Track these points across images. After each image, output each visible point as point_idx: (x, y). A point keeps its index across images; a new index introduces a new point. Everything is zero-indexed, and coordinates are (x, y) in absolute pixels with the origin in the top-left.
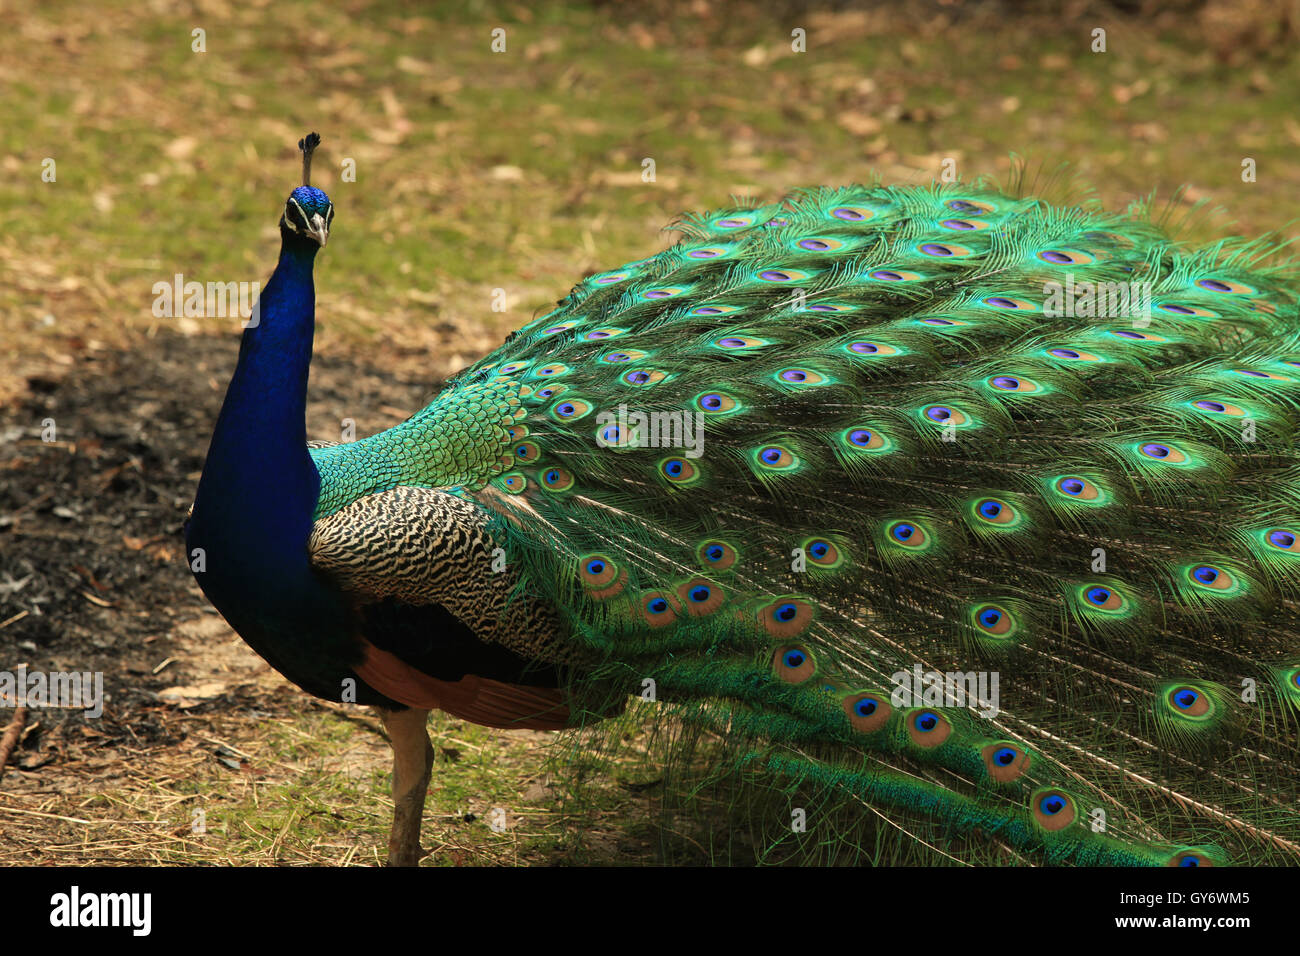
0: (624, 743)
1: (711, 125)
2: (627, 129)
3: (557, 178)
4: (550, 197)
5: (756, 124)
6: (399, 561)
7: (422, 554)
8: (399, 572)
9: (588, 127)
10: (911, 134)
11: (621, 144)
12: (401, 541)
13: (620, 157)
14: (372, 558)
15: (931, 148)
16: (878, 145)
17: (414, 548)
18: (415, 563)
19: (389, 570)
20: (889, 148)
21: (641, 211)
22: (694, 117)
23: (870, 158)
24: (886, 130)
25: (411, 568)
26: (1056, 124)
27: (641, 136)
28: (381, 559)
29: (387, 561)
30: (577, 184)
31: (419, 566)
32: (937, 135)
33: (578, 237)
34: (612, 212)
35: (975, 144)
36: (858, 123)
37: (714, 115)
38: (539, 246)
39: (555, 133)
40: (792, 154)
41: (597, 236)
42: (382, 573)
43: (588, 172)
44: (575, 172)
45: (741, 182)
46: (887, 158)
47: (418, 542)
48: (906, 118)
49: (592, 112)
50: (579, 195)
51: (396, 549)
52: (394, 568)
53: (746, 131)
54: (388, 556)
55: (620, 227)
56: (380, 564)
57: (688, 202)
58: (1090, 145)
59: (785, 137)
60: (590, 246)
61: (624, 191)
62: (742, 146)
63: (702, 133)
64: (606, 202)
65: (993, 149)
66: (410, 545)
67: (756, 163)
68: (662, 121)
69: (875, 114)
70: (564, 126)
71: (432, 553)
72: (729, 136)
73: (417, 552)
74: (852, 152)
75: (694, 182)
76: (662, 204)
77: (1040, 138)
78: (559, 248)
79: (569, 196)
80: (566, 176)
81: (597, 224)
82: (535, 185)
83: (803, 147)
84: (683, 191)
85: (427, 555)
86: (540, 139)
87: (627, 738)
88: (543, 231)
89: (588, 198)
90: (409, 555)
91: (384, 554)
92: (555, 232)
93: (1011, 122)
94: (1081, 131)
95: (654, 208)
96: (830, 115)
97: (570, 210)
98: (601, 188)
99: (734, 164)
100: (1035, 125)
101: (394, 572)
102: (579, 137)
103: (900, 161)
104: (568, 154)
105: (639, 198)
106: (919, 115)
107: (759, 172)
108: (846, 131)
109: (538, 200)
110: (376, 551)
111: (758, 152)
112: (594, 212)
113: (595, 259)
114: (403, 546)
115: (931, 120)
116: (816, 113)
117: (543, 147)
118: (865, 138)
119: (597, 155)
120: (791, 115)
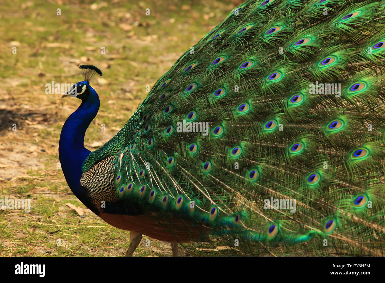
0: (48, 219)
1: (80, 28)
2: (54, 30)
3: (31, 45)
4: (29, 51)
5: (94, 27)
6: (102, 187)
7: (108, 183)
8: (103, 191)
9: (41, 29)
10: (142, 30)
11: (52, 34)
12: (102, 182)
13: (51, 38)
14: (95, 189)
15: (148, 34)
16: (131, 34)
17: (106, 182)
18: (107, 187)
19: (100, 191)
20: (135, 34)
21: (58, 55)
22: (74, 26)
23: (129, 37)
24: (134, 29)
25: (106, 188)
26: (186, 26)
27: (58, 32)
28: (97, 189)
29: (99, 189)
30: (37, 47)
31: (108, 187)
32: (150, 30)
33: (37, 64)
34: (48, 56)
35: (161, 33)
36: (125, 27)
37: (80, 25)
38: (25, 66)
39: (31, 31)
40: (105, 37)
41: (43, 63)
42: (98, 193)
43: (40, 43)
44: (37, 43)
45: (89, 45)
46: (135, 37)
47: (107, 180)
48: (140, 25)
49: (43, 24)
50: (38, 50)
51: (101, 184)
52: (101, 190)
53: (91, 30)
54: (99, 187)
55: (51, 60)
56: (97, 190)
57: (72, 52)
58: (196, 33)
59: (103, 32)
60: (41, 66)
61: (52, 49)
62: (90, 34)
63: (77, 31)
64: (46, 52)
65: (167, 34)
66: (104, 182)
67: (94, 40)
68: (65, 27)
69: (131, 24)
70: (33, 29)
71: (111, 182)
72: (85, 31)
73: (107, 183)
74: (123, 36)
75: (74, 46)
76: (64, 53)
77: (181, 31)
78: (31, 67)
79: (34, 51)
80: (34, 44)
81: (44, 59)
82: (24, 47)
83: (108, 34)
84: (71, 49)
85: (110, 183)
86: (26, 33)
87: (49, 217)
88: (26, 61)
89: (40, 51)
90: (105, 185)
91: (97, 187)
92: (30, 62)
93: (173, 26)
94: (194, 28)
95: (62, 54)
96: (117, 25)
97: (35, 55)
98: (45, 48)
99: (87, 40)
100: (180, 27)
101: (102, 191)
102: (38, 32)
103: (139, 38)
104: (34, 37)
105: (57, 51)
106: (144, 24)
107: (95, 42)
108: (122, 29)
109: (25, 52)
110: (96, 187)
111: (94, 36)
112: (42, 55)
113: (42, 70)
114: (102, 183)
115: (148, 26)
116: (112, 24)
117: (26, 35)
118: (128, 31)
119: (44, 38)
120: (105, 25)
